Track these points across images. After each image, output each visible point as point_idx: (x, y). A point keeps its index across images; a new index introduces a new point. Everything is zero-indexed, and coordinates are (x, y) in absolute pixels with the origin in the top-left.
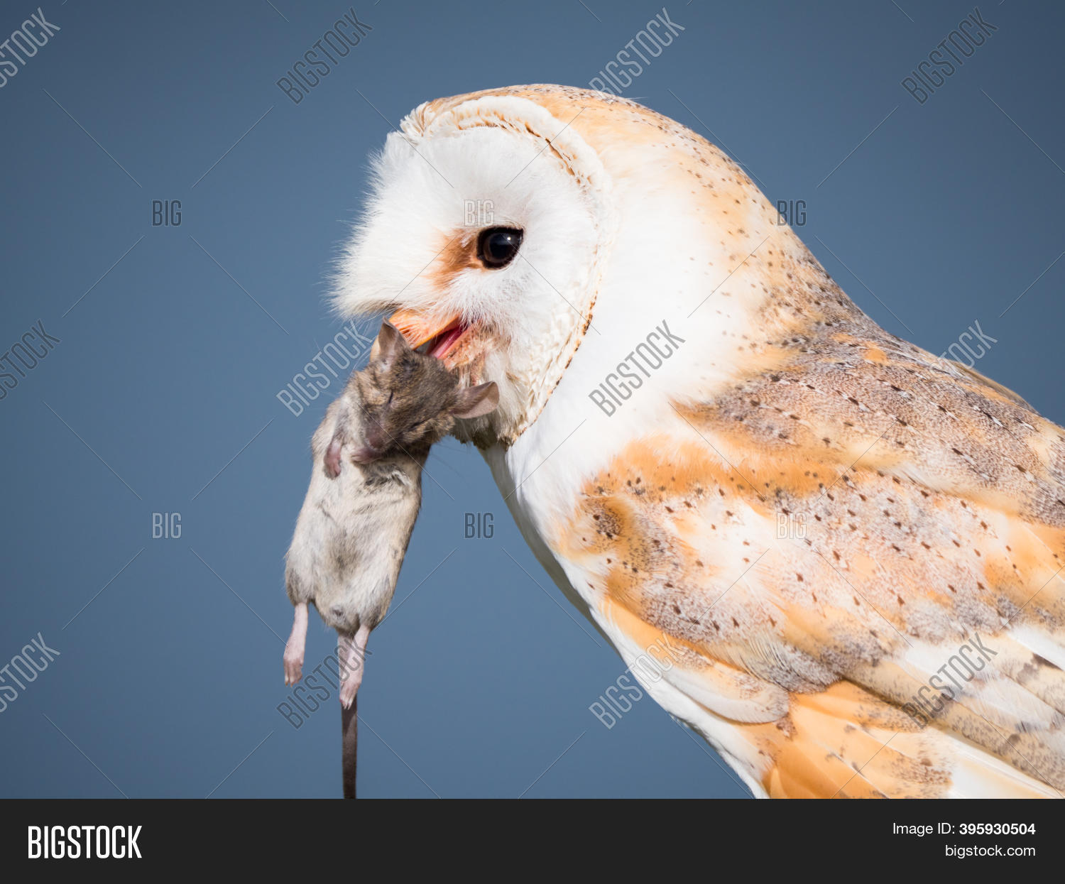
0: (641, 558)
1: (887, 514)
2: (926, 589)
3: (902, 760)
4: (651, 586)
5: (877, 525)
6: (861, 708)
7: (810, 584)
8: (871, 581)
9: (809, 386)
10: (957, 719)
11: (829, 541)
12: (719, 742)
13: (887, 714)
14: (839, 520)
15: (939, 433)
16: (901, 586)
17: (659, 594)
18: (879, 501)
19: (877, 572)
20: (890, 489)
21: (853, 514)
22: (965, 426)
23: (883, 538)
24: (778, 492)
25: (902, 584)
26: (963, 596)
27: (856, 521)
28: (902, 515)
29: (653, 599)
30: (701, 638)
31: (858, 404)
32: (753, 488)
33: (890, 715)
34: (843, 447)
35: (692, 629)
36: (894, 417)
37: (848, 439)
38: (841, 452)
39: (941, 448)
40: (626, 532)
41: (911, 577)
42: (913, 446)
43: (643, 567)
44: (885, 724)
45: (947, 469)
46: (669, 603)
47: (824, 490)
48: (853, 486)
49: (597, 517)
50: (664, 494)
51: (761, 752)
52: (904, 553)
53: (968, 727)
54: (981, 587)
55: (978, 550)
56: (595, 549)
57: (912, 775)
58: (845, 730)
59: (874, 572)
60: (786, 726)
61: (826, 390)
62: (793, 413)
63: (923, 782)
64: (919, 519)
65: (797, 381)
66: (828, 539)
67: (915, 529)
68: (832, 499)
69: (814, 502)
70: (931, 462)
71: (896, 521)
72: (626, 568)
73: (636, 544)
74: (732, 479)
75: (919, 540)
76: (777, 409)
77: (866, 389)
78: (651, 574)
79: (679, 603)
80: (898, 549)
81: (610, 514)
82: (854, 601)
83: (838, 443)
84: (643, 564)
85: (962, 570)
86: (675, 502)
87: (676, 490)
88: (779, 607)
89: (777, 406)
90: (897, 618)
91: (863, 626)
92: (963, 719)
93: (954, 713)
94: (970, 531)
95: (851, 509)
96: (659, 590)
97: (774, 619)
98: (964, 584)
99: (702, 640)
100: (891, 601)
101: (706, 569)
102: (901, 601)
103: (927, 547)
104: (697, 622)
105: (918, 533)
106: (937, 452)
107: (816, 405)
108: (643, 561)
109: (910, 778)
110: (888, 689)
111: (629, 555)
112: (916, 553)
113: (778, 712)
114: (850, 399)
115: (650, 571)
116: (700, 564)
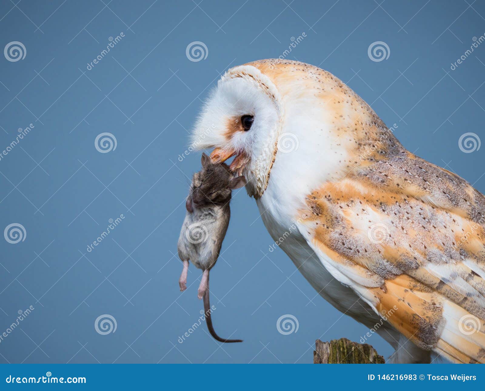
0: (331, 223)
1: (420, 214)
2: (434, 243)
3: (425, 303)
4: (334, 234)
5: (417, 218)
6: (410, 283)
7: (393, 238)
8: (415, 239)
9: (390, 165)
10: (445, 290)
11: (400, 223)
12: (359, 292)
13: (419, 286)
14: (403, 215)
15: (438, 185)
16: (426, 242)
17: (337, 237)
18: (417, 209)
19: (417, 235)
20: (421, 205)
21: (408, 213)
22: (446, 183)
23: (419, 223)
24: (381, 204)
25: (426, 241)
26: (448, 247)
27: (409, 216)
28: (425, 215)
29: (334, 239)
30: (352, 255)
31: (408, 173)
32: (372, 201)
33: (421, 287)
34: (404, 187)
35: (348, 252)
36: (422, 178)
37: (405, 185)
38: (403, 189)
39: (439, 190)
40: (325, 213)
41: (429, 238)
42: (429, 189)
43: (331, 226)
44: (419, 289)
45: (441, 199)
46: (340, 241)
47: (398, 204)
48: (408, 202)
49: (312, 207)
50: (339, 202)
51: (375, 297)
52: (427, 229)
53: (449, 293)
54: (454, 244)
55: (452, 230)
56: (311, 219)
57: (429, 308)
58: (404, 291)
59: (416, 235)
60: (384, 288)
61: (396, 166)
62: (386, 174)
63: (433, 311)
64: (431, 216)
65: (386, 162)
66: (399, 222)
67: (430, 221)
68: (400, 207)
69: (394, 207)
70: (436, 196)
71: (424, 217)
72: (324, 226)
73: (329, 218)
74: (365, 198)
75: (432, 225)
76: (380, 172)
77: (410, 167)
78: (334, 229)
79: (344, 241)
80: (424, 228)
81: (319, 206)
82: (409, 246)
83: (402, 186)
84: (331, 225)
85: (447, 237)
86: (343, 204)
87: (343, 200)
88: (382, 246)
89: (380, 171)
90: (423, 254)
91: (412, 255)
92: (448, 290)
93: (444, 288)
94: (450, 223)
95: (407, 211)
96: (337, 235)
97: (380, 251)
98: (448, 242)
99: (352, 256)
100: (422, 247)
101: (355, 230)
102: (425, 247)
103: (435, 228)
104: (351, 249)
105: (431, 222)
106: (438, 192)
107: (394, 171)
108: (331, 224)
109: (428, 309)
110: (421, 278)
111: (326, 222)
112: (431, 230)
113: (380, 284)
114: (406, 170)
115: (334, 228)
116: (352, 228)
